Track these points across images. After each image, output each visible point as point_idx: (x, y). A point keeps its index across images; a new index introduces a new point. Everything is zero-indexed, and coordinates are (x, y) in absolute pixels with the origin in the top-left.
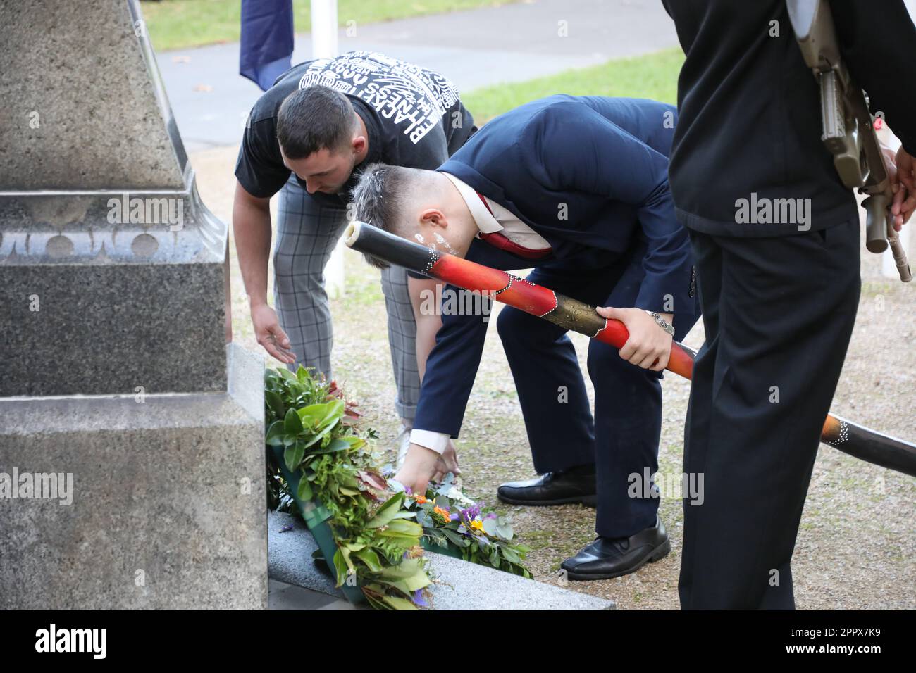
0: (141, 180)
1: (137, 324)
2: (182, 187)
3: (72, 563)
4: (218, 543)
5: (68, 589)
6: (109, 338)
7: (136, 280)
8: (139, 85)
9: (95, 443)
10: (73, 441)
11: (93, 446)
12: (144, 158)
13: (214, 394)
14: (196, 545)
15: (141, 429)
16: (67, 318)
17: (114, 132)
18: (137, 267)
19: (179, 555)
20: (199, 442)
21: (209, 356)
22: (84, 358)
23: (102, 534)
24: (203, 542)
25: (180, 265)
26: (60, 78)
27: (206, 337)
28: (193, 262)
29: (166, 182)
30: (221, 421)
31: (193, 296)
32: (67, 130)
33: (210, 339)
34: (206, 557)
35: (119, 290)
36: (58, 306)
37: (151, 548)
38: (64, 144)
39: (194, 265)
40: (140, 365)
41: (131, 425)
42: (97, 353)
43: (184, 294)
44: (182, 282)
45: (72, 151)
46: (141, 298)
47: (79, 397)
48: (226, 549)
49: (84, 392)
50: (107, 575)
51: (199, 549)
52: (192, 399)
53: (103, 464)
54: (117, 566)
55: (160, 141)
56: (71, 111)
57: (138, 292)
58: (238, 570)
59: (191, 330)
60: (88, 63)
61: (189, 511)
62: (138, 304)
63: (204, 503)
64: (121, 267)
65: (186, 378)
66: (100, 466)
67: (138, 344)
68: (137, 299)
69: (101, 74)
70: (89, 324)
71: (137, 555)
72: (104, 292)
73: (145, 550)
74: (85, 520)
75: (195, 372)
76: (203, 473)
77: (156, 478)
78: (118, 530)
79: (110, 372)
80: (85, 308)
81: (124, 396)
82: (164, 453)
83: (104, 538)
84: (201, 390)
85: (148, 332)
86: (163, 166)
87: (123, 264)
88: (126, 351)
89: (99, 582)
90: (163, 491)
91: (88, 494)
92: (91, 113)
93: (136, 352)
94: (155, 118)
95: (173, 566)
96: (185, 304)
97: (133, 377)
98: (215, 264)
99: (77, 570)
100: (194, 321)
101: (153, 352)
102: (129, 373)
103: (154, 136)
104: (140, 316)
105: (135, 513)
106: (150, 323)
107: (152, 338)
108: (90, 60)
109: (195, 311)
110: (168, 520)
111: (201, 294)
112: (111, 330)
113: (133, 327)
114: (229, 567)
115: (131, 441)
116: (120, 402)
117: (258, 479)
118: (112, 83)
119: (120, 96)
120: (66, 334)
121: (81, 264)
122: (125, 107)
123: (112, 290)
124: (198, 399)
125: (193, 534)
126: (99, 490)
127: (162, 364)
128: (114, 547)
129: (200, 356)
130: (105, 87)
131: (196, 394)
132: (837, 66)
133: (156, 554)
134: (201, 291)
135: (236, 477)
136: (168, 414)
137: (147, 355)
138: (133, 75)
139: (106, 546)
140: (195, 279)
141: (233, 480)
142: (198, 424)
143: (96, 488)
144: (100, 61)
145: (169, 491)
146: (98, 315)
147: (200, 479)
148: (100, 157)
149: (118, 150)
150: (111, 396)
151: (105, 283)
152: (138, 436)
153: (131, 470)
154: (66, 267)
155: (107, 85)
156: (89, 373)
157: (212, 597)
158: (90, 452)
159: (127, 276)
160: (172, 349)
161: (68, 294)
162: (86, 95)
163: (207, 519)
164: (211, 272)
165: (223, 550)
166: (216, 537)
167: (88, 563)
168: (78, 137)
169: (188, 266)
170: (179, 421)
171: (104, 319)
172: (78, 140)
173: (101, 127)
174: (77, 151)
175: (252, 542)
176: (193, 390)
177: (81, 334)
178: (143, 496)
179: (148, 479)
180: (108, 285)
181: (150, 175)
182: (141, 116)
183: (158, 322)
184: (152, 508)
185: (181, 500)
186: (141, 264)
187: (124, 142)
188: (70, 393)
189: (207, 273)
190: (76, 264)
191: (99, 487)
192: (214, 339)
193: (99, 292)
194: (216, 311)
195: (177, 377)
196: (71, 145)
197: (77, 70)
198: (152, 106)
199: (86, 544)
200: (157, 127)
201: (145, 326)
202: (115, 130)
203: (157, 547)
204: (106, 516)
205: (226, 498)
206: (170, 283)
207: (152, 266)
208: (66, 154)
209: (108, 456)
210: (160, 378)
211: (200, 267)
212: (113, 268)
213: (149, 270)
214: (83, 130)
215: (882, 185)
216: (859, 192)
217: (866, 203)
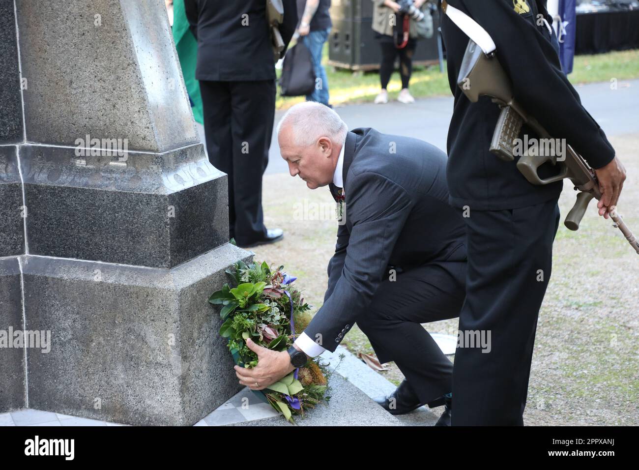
0: (137, 145)
1: (126, 225)
2: (157, 151)
3: (88, 353)
4: (157, 354)
5: (86, 367)
6: (113, 232)
7: (126, 200)
8: (136, 92)
9: (98, 289)
10: (88, 286)
11: (97, 290)
12: (139, 133)
13: (164, 270)
14: (147, 354)
15: (120, 284)
16: (94, 218)
17: (125, 118)
18: (126, 193)
19: (138, 358)
20: (147, 296)
21: (161, 248)
22: (102, 241)
23: (101, 339)
24: (150, 353)
25: (147, 194)
26: (99, 86)
27: (160, 237)
28: (153, 193)
29: (149, 147)
30: (159, 285)
31: (153, 213)
32: (103, 115)
33: (161, 238)
34: (151, 361)
35: (118, 205)
36: (89, 211)
37: (124, 351)
38: (101, 123)
39: (153, 195)
40: (128, 249)
41: (116, 281)
42: (108, 239)
43: (149, 211)
44: (148, 204)
45: (106, 126)
46: (128, 211)
47: (100, 262)
48: (161, 358)
49: (102, 260)
50: (104, 363)
51: (148, 356)
52: (152, 271)
53: (102, 300)
54: (109, 358)
55: (147, 124)
56: (104, 105)
57: (126, 207)
58: (167, 372)
59: (152, 232)
60: (112, 79)
61: (142, 334)
62: (127, 214)
63: (150, 331)
64: (119, 193)
65: (150, 259)
66: (100, 302)
67: (127, 236)
68: (126, 212)
69: (118, 85)
70: (104, 223)
71: (118, 354)
72: (111, 206)
73: (122, 352)
74: (94, 331)
75: (154, 256)
76: (149, 313)
77: (127, 313)
78: (109, 338)
79: (113, 251)
80: (102, 214)
81: (120, 265)
82: (130, 299)
83: (102, 342)
84: (157, 266)
85: (132, 230)
86: (148, 138)
87: (120, 191)
88: (121, 239)
89: (100, 366)
90: (131, 321)
91: (95, 316)
92: (114, 106)
93: (126, 241)
94: (144, 111)
95: (135, 364)
96: (149, 217)
97: (125, 254)
98: (164, 196)
99: (90, 357)
100: (154, 227)
101: (134, 242)
102: (123, 252)
103: (143, 120)
104: (127, 221)
105: (117, 331)
106: (132, 225)
107: (134, 234)
108: (113, 77)
109: (154, 221)
110: (133, 337)
111: (157, 212)
112: (114, 227)
113: (125, 227)
114: (163, 369)
115: (115, 290)
116: (117, 267)
117: (177, 322)
118: (123, 90)
119: (127, 97)
120: (93, 226)
121: (100, 189)
122: (129, 104)
123: (115, 205)
124: (155, 271)
125: (145, 347)
126: (100, 315)
127: (139, 249)
128: (107, 347)
129: (157, 247)
130: (120, 93)
131: (155, 269)
132: (511, 103)
133: (127, 355)
134: (157, 210)
135: (166, 318)
136: (136, 278)
137: (131, 243)
138: (133, 86)
139: (103, 347)
140: (154, 203)
141: (164, 320)
142: (147, 285)
143: (99, 313)
144: (118, 78)
145: (133, 322)
146: (108, 218)
147: (148, 317)
148: (118, 131)
149: (127, 127)
150: (114, 264)
151: (111, 201)
152: (118, 288)
153: (114, 306)
154: (93, 190)
155: (121, 91)
156: (104, 250)
157: (154, 385)
158: (96, 293)
159: (121, 198)
160: (143, 242)
161: (93, 205)
162: (111, 96)
163: (152, 340)
164: (162, 200)
165: (160, 359)
166: (156, 351)
167: (96, 354)
168: (108, 119)
169: (151, 195)
170: (140, 282)
171: (110, 221)
172: (108, 121)
173: (118, 114)
174: (107, 127)
175: (174, 357)
176: (153, 266)
177: (100, 228)
178: (121, 322)
179: (123, 313)
180: (113, 202)
181: (142, 143)
182: (137, 110)
183: (136, 226)
184: (125, 329)
185: (139, 327)
186: (128, 192)
187: (129, 123)
188: (96, 260)
189: (160, 200)
190: (98, 189)
191: (100, 313)
192: (163, 238)
193: (108, 205)
194: (165, 223)
195: (145, 258)
196: (104, 124)
197: (107, 82)
198: (142, 104)
199: (94, 344)
200: (145, 116)
201: (130, 227)
202: (125, 116)
203: (127, 351)
204: (103, 330)
205: (161, 329)
206: (142, 204)
207: (133, 193)
208: (102, 128)
209: (104, 297)
210: (138, 257)
211: (156, 196)
212: (115, 193)
213: (132, 196)
214: (110, 115)
215: (588, 186)
216: (575, 189)
217: (579, 195)
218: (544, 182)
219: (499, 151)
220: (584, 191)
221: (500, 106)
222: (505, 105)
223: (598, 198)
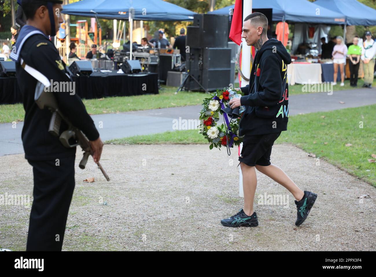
132: (57, 110)
215: (88, 149)
216: (82, 150)
217: (84, 154)
218: (72, 146)
219: (53, 132)
220: (86, 151)
221: (51, 111)
222: (54, 111)
223: (92, 155)
